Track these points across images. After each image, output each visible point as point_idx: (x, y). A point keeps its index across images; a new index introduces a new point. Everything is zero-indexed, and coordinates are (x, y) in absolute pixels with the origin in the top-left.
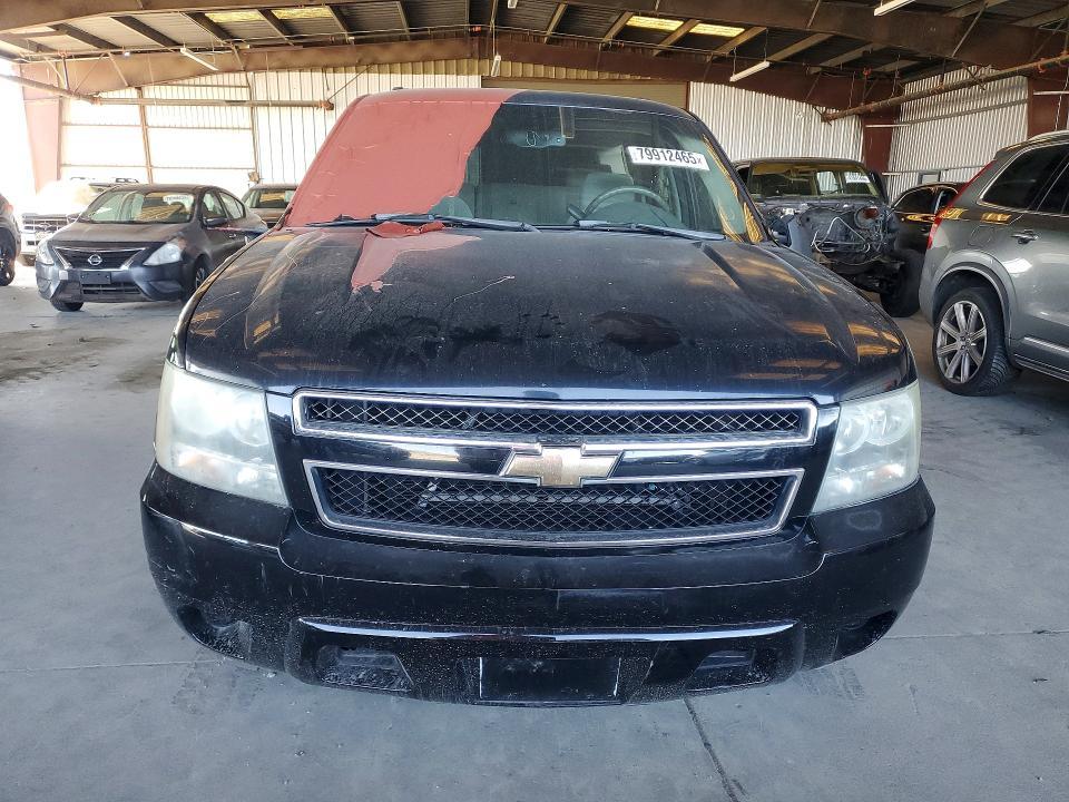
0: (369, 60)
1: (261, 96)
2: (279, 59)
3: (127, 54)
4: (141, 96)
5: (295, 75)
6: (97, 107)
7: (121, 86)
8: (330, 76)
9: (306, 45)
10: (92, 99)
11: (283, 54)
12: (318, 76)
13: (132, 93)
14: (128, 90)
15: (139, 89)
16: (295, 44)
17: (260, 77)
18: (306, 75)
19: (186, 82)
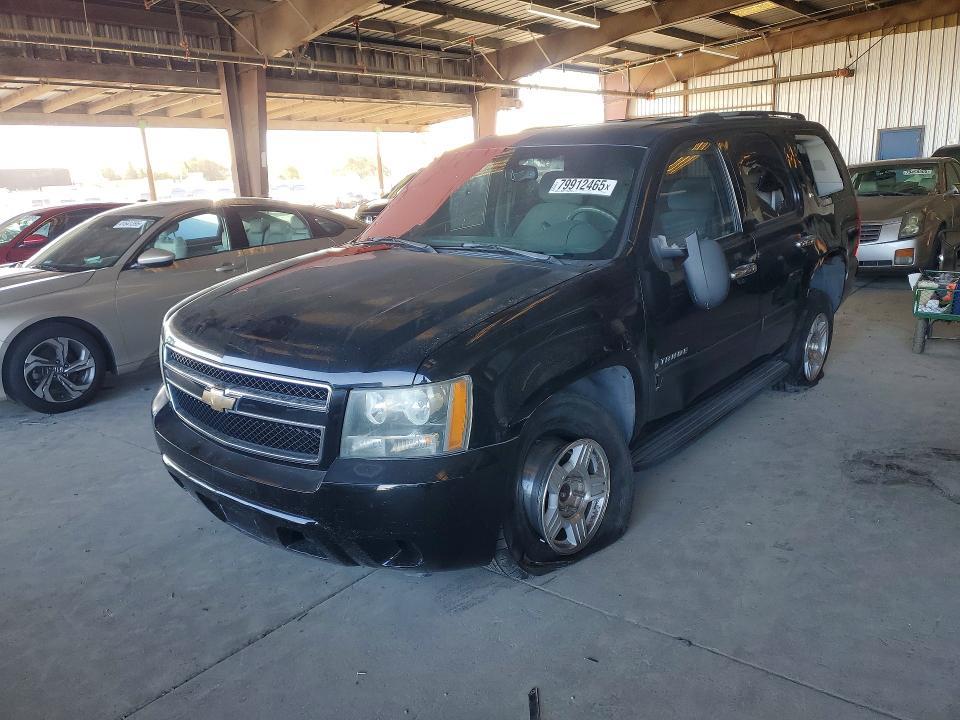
0: (895, 21)
1: (784, 73)
2: (805, 36)
3: (680, 55)
4: (686, 88)
5: (819, 48)
6: (652, 102)
7: (672, 82)
8: (854, 43)
9: (831, 18)
10: (648, 96)
11: (809, 31)
12: (842, 45)
13: (679, 87)
14: (677, 84)
15: (685, 82)
16: (820, 20)
17: (786, 55)
18: (830, 46)
19: (722, 70)
